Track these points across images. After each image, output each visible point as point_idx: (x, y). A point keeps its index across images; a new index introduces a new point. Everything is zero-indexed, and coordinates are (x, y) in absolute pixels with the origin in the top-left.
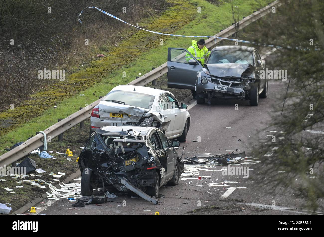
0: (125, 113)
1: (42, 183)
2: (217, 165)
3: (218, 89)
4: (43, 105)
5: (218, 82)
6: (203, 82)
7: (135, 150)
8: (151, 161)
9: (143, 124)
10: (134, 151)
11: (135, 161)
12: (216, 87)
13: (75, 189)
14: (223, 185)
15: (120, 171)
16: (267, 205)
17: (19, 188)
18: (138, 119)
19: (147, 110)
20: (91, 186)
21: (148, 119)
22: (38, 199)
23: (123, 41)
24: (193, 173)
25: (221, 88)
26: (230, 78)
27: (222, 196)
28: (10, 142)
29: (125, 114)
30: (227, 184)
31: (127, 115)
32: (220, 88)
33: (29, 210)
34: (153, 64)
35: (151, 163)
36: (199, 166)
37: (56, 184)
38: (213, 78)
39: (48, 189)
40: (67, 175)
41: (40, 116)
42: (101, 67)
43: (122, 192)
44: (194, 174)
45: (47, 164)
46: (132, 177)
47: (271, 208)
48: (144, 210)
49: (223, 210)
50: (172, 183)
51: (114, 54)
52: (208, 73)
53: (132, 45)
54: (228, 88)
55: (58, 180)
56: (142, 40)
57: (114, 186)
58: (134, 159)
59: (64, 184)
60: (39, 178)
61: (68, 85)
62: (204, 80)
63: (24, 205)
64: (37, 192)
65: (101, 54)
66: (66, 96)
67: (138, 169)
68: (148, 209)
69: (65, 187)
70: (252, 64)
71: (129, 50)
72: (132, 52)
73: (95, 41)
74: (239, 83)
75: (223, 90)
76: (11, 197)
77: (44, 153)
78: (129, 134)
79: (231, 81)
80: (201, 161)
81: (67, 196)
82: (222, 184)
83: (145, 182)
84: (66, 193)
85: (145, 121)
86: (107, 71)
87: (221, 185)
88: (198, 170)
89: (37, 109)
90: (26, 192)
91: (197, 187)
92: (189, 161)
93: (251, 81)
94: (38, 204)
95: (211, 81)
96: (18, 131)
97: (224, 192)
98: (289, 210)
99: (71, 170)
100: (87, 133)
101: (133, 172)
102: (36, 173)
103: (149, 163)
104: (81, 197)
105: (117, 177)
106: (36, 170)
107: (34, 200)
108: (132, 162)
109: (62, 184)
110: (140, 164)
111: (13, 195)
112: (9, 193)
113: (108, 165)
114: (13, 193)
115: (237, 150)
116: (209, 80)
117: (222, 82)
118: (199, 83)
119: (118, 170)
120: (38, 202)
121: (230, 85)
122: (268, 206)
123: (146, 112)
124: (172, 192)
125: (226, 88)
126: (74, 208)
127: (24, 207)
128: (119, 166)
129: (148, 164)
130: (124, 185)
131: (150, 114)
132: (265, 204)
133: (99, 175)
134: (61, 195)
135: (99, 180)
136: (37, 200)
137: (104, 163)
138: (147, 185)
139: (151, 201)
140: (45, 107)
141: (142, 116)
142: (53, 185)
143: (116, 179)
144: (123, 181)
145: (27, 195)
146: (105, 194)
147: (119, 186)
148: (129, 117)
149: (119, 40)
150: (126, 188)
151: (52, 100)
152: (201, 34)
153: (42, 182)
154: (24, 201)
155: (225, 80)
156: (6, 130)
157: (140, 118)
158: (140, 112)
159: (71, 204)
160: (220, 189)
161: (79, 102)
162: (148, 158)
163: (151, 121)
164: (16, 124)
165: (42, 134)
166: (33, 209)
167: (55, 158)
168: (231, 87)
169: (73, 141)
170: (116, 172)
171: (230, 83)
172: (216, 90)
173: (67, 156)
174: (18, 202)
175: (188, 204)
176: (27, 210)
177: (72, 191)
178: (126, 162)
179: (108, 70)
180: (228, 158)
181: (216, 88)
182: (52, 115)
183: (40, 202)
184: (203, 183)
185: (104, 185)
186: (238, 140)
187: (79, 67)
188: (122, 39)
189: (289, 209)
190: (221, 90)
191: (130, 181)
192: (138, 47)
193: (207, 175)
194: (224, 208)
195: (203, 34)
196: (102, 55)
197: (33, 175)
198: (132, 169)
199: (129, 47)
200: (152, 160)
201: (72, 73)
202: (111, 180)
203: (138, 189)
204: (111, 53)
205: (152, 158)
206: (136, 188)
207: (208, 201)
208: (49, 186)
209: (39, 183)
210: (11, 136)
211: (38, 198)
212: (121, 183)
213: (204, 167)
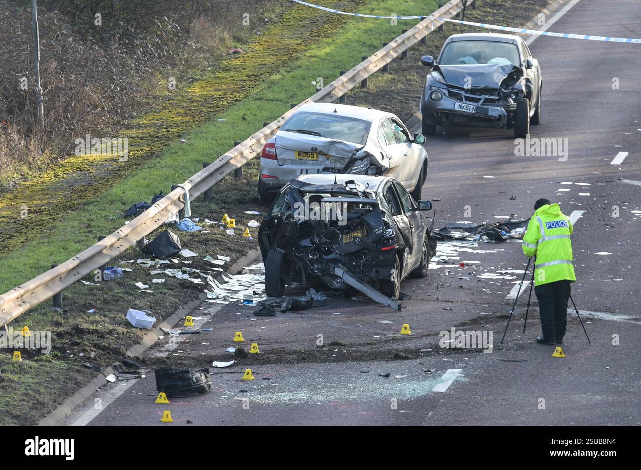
0: (321, 151)
1: (196, 275)
2: (486, 241)
3: (460, 109)
4: (158, 137)
5: (459, 97)
6: (433, 96)
7: (360, 216)
8: (388, 235)
9: (352, 171)
10: (358, 218)
11: (360, 235)
12: (457, 106)
13: (252, 285)
14: (505, 277)
15: (333, 254)
16: (590, 312)
17: (157, 284)
18: (342, 162)
19: (359, 146)
20: (282, 280)
21: (360, 161)
22: (192, 302)
23: (269, 26)
24: (447, 256)
25: (465, 108)
26: (481, 89)
27: (508, 295)
28: (120, 203)
29: (322, 153)
30: (512, 275)
31: (325, 155)
32: (463, 107)
33: (181, 321)
34: (331, 65)
35: (388, 239)
36: (454, 243)
37: (217, 276)
38: (450, 90)
39: (207, 286)
40: (233, 261)
41: (159, 156)
42: (242, 71)
43: (337, 290)
44: (449, 258)
45: (195, 241)
46: (354, 263)
47: (599, 317)
48: (380, 321)
49: (518, 320)
50: (418, 274)
51: (258, 48)
52: (443, 81)
53: (286, 33)
54: (477, 107)
55: (221, 270)
56: (302, 24)
57: (322, 278)
58: (358, 233)
59: (231, 276)
60: (189, 266)
61: (192, 102)
62: (436, 94)
63: (172, 313)
64: (190, 291)
65: (235, 47)
66: (194, 121)
67: (367, 249)
68: (385, 320)
69: (234, 282)
70: (517, 65)
71: (283, 42)
72: (289, 45)
73: (225, 26)
74: (496, 98)
75: (468, 111)
76: (149, 299)
77: (185, 222)
78: (348, 189)
79: (483, 95)
80: (456, 234)
81: (240, 296)
82: (503, 276)
83: (377, 272)
84: (236, 292)
85: (355, 165)
86: (254, 78)
87: (501, 277)
88: (456, 251)
89: (149, 145)
90: (171, 289)
91: (461, 281)
92: (436, 236)
93: (517, 94)
94: (193, 310)
95: (447, 94)
96: (129, 183)
97: (511, 289)
98: (630, 319)
99: (239, 252)
100: (250, 186)
101: (357, 255)
102: (180, 256)
103: (385, 240)
104: (265, 298)
105: (327, 264)
106: (180, 253)
107: (188, 305)
108: (355, 238)
109: (227, 276)
110: (370, 241)
111: (151, 296)
112: (144, 293)
113: (313, 243)
114: (151, 291)
115: (512, 215)
116: (444, 94)
117: (466, 97)
118: (426, 99)
119: (329, 252)
120: (194, 308)
121: (482, 101)
122: (593, 313)
123: (358, 150)
124: (420, 290)
125: (475, 107)
126: (258, 317)
127: (173, 316)
128: (331, 244)
129: (383, 240)
130: (340, 278)
131: (365, 154)
132: (587, 310)
133: (296, 260)
134: (229, 295)
135: (295, 269)
136: (193, 304)
137: (305, 239)
138: (381, 278)
139: (389, 306)
140: (163, 141)
141: (350, 156)
142: (213, 278)
143: (325, 266)
144: (339, 271)
145: (174, 296)
146: (308, 294)
147: (332, 280)
148: (328, 159)
149: (262, 24)
150: (344, 283)
151: (173, 130)
152: (402, 13)
153: (194, 273)
154: (172, 307)
155: (472, 94)
156: (105, 181)
157: (347, 161)
158: (347, 149)
159: (253, 312)
160: (502, 284)
161: (220, 132)
162: (383, 231)
163: (366, 165)
164: (119, 170)
165: (183, 188)
166: (189, 320)
167: (205, 230)
168: (482, 105)
169: (230, 200)
170: (326, 255)
171: (481, 99)
172: (456, 111)
173: (225, 227)
174: (162, 308)
175: (451, 310)
176: (179, 322)
177: (246, 288)
178: (344, 236)
179: (255, 76)
180: (502, 229)
181: (457, 108)
182: (179, 156)
183: (197, 307)
184: (470, 274)
185: (306, 278)
186: (510, 199)
187: (204, 70)
188: (267, 22)
189: (631, 317)
190: (465, 110)
191: (351, 271)
192: (297, 36)
193: (473, 260)
194: (518, 318)
195: (405, 12)
196: (239, 50)
197: (176, 261)
198: (354, 249)
199: (281, 35)
200: (391, 233)
201: (193, 82)
202: (318, 269)
203: (365, 284)
204: (253, 47)
205: (390, 230)
206: (362, 283)
207: (485, 304)
208: (208, 280)
209: (189, 274)
210: (120, 193)
211: (193, 300)
212: (336, 273)
213: (464, 245)
